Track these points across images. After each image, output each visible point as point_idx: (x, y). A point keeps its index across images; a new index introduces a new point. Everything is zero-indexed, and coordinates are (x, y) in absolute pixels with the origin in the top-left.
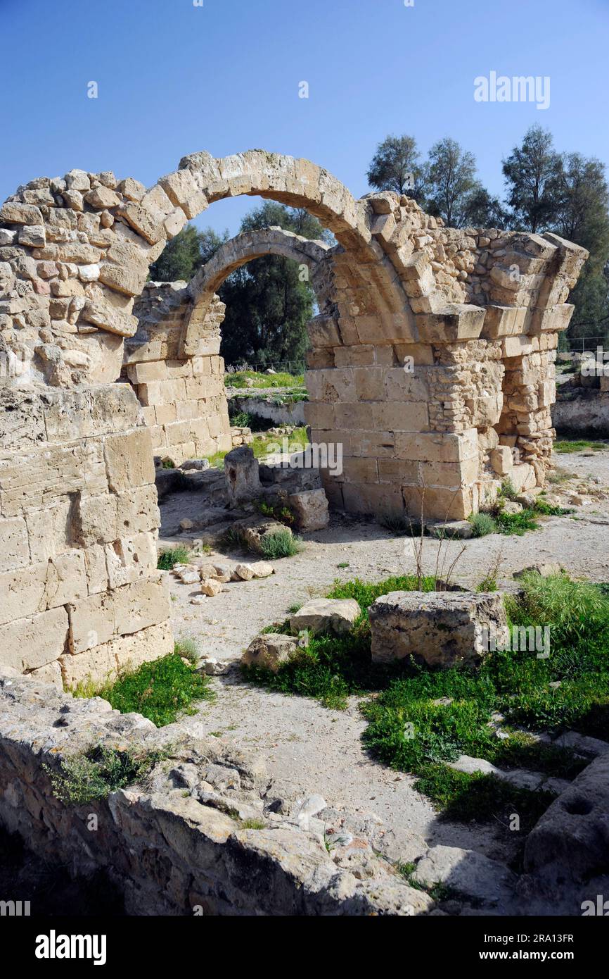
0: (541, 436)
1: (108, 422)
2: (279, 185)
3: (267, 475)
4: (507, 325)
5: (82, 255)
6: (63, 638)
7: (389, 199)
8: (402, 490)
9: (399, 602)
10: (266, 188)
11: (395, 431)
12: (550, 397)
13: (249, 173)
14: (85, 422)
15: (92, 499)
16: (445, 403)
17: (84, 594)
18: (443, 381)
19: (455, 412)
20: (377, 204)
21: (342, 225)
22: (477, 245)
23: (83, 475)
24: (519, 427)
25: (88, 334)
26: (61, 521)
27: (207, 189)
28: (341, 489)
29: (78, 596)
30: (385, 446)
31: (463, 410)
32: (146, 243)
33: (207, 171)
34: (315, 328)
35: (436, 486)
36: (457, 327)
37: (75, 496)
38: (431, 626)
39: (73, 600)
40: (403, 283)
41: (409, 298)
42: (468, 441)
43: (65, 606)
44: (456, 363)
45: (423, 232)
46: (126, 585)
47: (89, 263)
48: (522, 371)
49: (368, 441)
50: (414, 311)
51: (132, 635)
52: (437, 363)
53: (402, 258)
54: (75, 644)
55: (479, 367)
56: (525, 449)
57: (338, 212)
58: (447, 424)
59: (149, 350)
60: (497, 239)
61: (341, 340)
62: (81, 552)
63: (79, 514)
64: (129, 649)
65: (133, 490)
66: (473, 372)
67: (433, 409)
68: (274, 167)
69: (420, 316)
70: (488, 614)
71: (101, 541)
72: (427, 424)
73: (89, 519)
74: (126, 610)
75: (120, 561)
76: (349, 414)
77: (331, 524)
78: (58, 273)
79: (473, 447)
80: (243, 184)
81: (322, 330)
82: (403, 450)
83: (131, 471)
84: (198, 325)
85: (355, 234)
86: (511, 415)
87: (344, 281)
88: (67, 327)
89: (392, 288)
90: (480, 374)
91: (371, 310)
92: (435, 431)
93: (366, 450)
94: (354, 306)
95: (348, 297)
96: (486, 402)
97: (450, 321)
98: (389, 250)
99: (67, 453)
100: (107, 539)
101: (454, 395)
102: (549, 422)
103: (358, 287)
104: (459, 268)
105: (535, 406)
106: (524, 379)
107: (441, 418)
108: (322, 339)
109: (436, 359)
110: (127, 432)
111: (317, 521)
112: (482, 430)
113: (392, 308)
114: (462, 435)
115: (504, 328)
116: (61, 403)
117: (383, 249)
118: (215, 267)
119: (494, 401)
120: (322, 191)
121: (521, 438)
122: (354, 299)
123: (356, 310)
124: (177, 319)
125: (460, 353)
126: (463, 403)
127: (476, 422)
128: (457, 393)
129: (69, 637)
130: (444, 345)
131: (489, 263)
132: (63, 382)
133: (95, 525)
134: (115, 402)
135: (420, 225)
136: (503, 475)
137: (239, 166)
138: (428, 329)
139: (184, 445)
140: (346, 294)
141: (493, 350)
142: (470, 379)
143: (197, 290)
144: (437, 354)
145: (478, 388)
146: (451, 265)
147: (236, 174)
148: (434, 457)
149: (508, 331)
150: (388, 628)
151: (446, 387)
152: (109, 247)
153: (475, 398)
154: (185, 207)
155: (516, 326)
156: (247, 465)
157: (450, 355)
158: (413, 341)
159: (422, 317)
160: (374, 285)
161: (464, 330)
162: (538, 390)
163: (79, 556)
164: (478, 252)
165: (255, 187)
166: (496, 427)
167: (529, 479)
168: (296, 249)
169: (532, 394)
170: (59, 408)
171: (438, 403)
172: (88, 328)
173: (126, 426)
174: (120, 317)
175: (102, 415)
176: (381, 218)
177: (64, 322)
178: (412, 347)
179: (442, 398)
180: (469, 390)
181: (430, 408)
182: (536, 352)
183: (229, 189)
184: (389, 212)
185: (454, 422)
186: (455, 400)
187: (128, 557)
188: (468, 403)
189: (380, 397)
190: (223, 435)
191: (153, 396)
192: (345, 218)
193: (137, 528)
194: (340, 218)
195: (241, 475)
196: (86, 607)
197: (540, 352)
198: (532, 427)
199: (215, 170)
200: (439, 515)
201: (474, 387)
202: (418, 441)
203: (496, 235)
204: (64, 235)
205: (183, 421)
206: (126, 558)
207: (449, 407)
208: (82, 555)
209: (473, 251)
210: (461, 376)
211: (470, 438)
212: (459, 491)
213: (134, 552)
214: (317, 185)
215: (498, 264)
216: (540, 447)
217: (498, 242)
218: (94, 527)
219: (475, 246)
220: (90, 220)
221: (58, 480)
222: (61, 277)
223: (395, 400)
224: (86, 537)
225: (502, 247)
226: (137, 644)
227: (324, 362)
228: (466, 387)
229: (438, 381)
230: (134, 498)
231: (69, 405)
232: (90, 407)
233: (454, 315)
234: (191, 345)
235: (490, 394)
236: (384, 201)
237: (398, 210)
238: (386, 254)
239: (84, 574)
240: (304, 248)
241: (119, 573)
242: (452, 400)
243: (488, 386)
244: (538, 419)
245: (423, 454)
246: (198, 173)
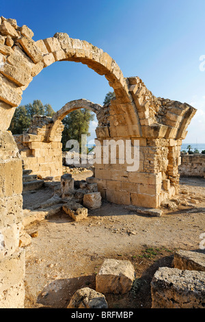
0: (176, 176)
2: (97, 59)
3: (77, 185)
4: (172, 134)
7: (136, 78)
8: (130, 194)
10: (92, 59)
13: (85, 49)
16: (151, 161)
18: (150, 153)
19: (155, 165)
20: (131, 80)
21: (119, 85)
24: (169, 172)
27: (65, 50)
28: (106, 192)
30: (124, 177)
31: (157, 165)
32: (32, 61)
33: (66, 42)
34: (100, 130)
35: (145, 194)
36: (159, 131)
40: (139, 113)
41: (140, 119)
44: (156, 146)
45: (147, 94)
48: (172, 152)
49: (118, 174)
50: (142, 124)
52: (148, 146)
53: (139, 102)
55: (163, 148)
56: (171, 181)
57: (118, 78)
58: (151, 169)
59: (37, 138)
60: (169, 102)
61: (110, 135)
65: (5, 199)
66: (161, 150)
68: (95, 51)
69: (143, 127)
72: (143, 169)
79: (160, 179)
80: (82, 53)
81: (103, 131)
82: (132, 179)
83: (6, 187)
84: (55, 131)
85: (123, 90)
87: (114, 112)
89: (134, 114)
90: (163, 151)
91: (124, 124)
92: (146, 172)
93: (117, 178)
95: (114, 118)
96: (164, 162)
97: (156, 129)
98: (134, 98)
103: (119, 114)
104: (156, 111)
105: (175, 165)
106: (173, 155)
107: (149, 167)
108: (102, 134)
109: (148, 144)
110: (6, 161)
111: (97, 205)
112: (162, 173)
113: (133, 123)
114: (157, 174)
118: (62, 112)
120: (113, 68)
121: (169, 176)
122: (117, 119)
123: (117, 123)
124: (47, 128)
125: (158, 142)
126: (157, 162)
127: (161, 170)
128: (156, 158)
131: (166, 111)
136: (167, 190)
137: (80, 45)
138: (146, 132)
139: (46, 171)
141: (167, 143)
142: (160, 153)
143: (55, 119)
144: (148, 142)
145: (162, 157)
146: (154, 109)
147: (79, 47)
148: (145, 182)
149: (172, 136)
151: (152, 155)
152: (8, 55)
153: (161, 160)
154: (54, 54)
155: (174, 135)
156: (69, 181)
158: (140, 137)
159: (145, 127)
160: (127, 113)
161: (161, 133)
162: (177, 160)
164: (162, 107)
165: (87, 56)
166: (166, 172)
167: (174, 192)
168: (91, 106)
169: (175, 161)
171: (148, 161)
173: (5, 157)
174: (10, 93)
176: (133, 85)
179: (150, 159)
180: (159, 157)
181: (145, 163)
183: (75, 53)
184: (136, 83)
185: (154, 169)
188: (159, 162)
190: (60, 169)
192: (121, 82)
193: (6, 224)
195: (67, 184)
197: (178, 146)
198: (174, 173)
199: (70, 43)
200: (146, 206)
202: (139, 176)
205: (47, 163)
207: (152, 163)
209: (160, 106)
210: (158, 151)
211: (159, 176)
214: (111, 65)
215: (169, 111)
216: (176, 180)
217: (169, 104)
219: (161, 104)
225: (171, 106)
229: (148, 152)
230: (6, 204)
233: (158, 127)
234: (52, 138)
235: (165, 159)
236: (134, 79)
238: (133, 100)
240: (94, 106)
242: (154, 160)
243: (165, 156)
244: (175, 170)
245: (140, 181)
246: (62, 41)
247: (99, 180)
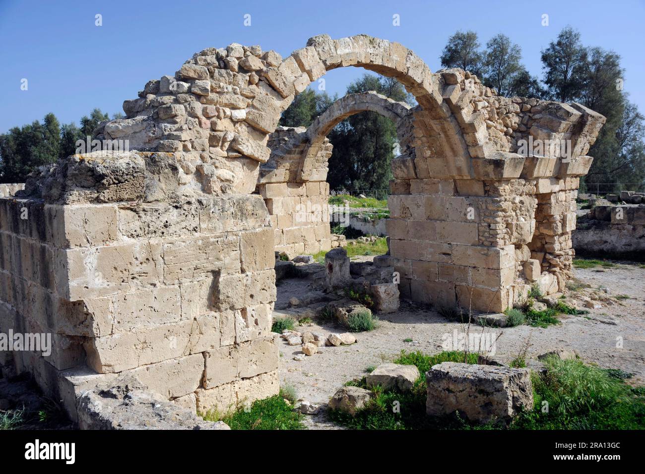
0: (563, 254)
1: (244, 222)
2: (377, 61)
3: (356, 269)
4: (541, 170)
5: (234, 103)
6: (200, 377)
7: (457, 74)
8: (455, 288)
9: (449, 370)
10: (368, 62)
11: (452, 243)
12: (571, 225)
13: (357, 50)
14: (228, 221)
15: (228, 277)
16: (492, 225)
17: (217, 346)
18: (490, 208)
19: (499, 232)
20: (448, 77)
21: (422, 91)
22: (521, 110)
23: (223, 258)
24: (546, 246)
25: (235, 158)
26: (205, 291)
27: (326, 60)
28: (410, 284)
29: (212, 346)
30: (444, 254)
31: (505, 231)
32: (280, 97)
33: (326, 48)
34: (398, 165)
35: (481, 286)
36: (503, 169)
37: (216, 274)
38: (473, 390)
39: (209, 349)
40: (465, 135)
41: (468, 146)
42: (507, 254)
43: (203, 353)
44: (501, 196)
45: (481, 98)
46: (248, 341)
47: (239, 108)
48: (550, 204)
49: (432, 250)
50: (472, 155)
51: (249, 378)
52: (486, 195)
53: (464, 116)
54: (208, 382)
55: (518, 199)
56: (550, 264)
57: (419, 81)
58: (491, 240)
59: (276, 175)
60: (536, 106)
61: (416, 174)
62: (217, 314)
63: (218, 286)
64: (246, 389)
65: (258, 272)
66: (513, 203)
67: (482, 229)
68: (374, 47)
69: (475, 160)
70: (517, 385)
71: (232, 308)
72: (477, 239)
73: (225, 291)
74: (247, 359)
75: (245, 323)
76: (419, 229)
77: (400, 309)
78: (217, 114)
79: (511, 259)
80: (352, 59)
81: (403, 167)
82: (457, 258)
83: (258, 259)
84: (312, 159)
85: (431, 98)
86: (540, 237)
87: (421, 132)
88: (220, 152)
89: (456, 138)
90: (519, 205)
91: (440, 154)
92: (483, 245)
93: (430, 256)
94: (427, 150)
95: (422, 143)
96: (522, 226)
97: (498, 164)
98: (455, 110)
99: (213, 242)
100: (237, 306)
101: (498, 219)
102: (570, 244)
103: (430, 136)
104: (506, 126)
105: (560, 231)
106: (552, 210)
107: (488, 235)
108: (402, 173)
109: (486, 192)
110: (257, 230)
111: (390, 306)
112: (518, 246)
113: (455, 153)
114: (503, 249)
115: (539, 171)
116: (212, 206)
117: (451, 109)
118: (327, 118)
119: (529, 225)
120: (408, 66)
121: (548, 255)
122: (427, 145)
123: (428, 153)
124: (298, 154)
125: (505, 189)
126: (505, 226)
127: (514, 240)
128: (501, 218)
129: (204, 376)
130: (492, 182)
131: (530, 123)
132: (215, 191)
133: (229, 295)
134: (250, 208)
135: (479, 94)
136: (533, 281)
137: (349, 45)
138: (481, 170)
139: (296, 244)
140: (422, 141)
141: (530, 188)
142: (511, 208)
143: (313, 134)
144: (488, 188)
145: (516, 215)
146: (500, 123)
147: (347, 51)
148: (481, 265)
149: (541, 174)
150: (440, 389)
151: (492, 213)
152: (254, 98)
153: (514, 222)
154: (309, 73)
155: (548, 171)
156: (341, 262)
157: (496, 190)
158: (469, 178)
159: (478, 160)
160: (442, 135)
161: (507, 172)
162: (563, 220)
163: (216, 318)
164: (521, 115)
165: (360, 61)
166: (529, 245)
167: (553, 285)
168: (386, 108)
169: (558, 222)
170: (210, 209)
171: (486, 224)
172: (235, 154)
173: (257, 226)
174: (258, 147)
175: (241, 216)
176: (450, 87)
177: (219, 149)
178: (468, 182)
179: (489, 221)
180: (509, 216)
181: (480, 228)
182: (562, 191)
183: (342, 62)
184: (456, 83)
185: (498, 239)
186: (499, 223)
187: (251, 321)
188: (508, 226)
189: (443, 217)
190: (324, 239)
191: (277, 208)
192: (424, 86)
193: (259, 300)
194: (420, 85)
195: (336, 268)
196: (218, 355)
197: (565, 191)
198: (557, 246)
199: (332, 48)
200: (483, 308)
201: (514, 214)
202: (470, 252)
203: (535, 103)
204: (223, 88)
205: (296, 228)
206: (249, 322)
207: (494, 228)
208: (218, 317)
209: (517, 114)
210: (504, 205)
211: (509, 252)
212: (499, 291)
213: (255, 318)
214: (405, 62)
215: (536, 124)
216: (562, 262)
217: (537, 108)
218: (228, 297)
219: (519, 110)
220: (242, 79)
221: (205, 261)
222: (219, 117)
223: (453, 221)
224: (222, 304)
225: (539, 112)
226: (252, 386)
227: (402, 189)
228: (508, 214)
229: (487, 208)
230: (258, 278)
231: (217, 207)
232: (232, 210)
233: (501, 160)
234: (307, 173)
235: (525, 220)
236: (453, 75)
237: (463, 82)
238: (452, 113)
239: (218, 331)
240: (392, 107)
241: (243, 332)
242: (497, 222)
243: (524, 214)
244: (561, 241)
245: (473, 262)
246: (320, 49)
247: (398, 260)
